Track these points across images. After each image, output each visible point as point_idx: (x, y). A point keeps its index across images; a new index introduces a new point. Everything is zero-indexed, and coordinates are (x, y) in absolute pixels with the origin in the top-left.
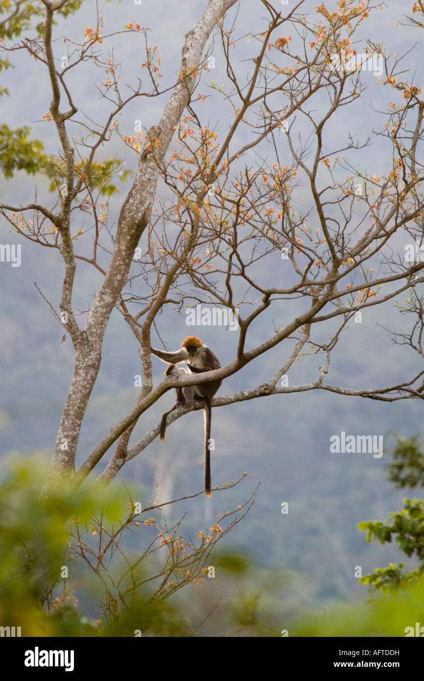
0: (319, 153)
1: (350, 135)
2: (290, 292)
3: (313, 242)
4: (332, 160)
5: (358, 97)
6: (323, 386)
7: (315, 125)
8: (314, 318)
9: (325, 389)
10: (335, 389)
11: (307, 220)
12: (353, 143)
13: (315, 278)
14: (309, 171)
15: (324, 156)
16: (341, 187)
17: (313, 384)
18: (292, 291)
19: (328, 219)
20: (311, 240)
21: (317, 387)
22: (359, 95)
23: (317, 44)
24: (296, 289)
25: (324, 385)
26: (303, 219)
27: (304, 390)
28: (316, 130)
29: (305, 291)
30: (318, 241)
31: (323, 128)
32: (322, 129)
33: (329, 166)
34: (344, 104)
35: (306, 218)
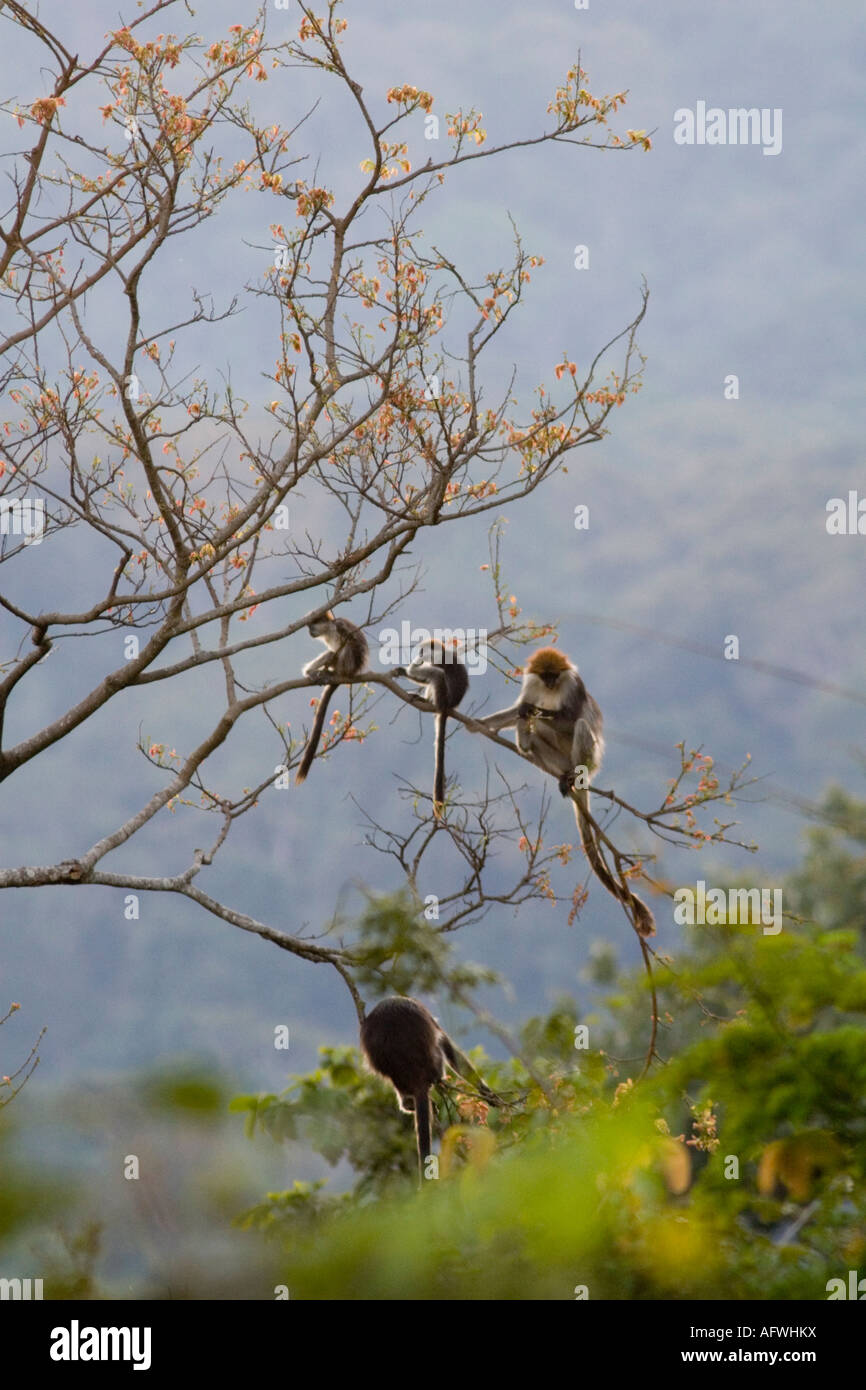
0: (136, 332)
1: (195, 293)
2: (87, 620)
3: (140, 518)
4: (162, 345)
5: (208, 215)
6: (189, 891)
7: (122, 276)
8: (145, 675)
9: (193, 898)
10: (213, 906)
11: (122, 474)
12: (202, 310)
13: (137, 590)
14: (116, 372)
15: (146, 338)
16: (183, 401)
17: (172, 881)
18: (90, 616)
19: (162, 468)
20: (135, 516)
21: (177, 889)
22: (210, 212)
23: (115, 109)
24: (99, 613)
25: (193, 888)
26: (114, 472)
27: (150, 889)
28: (123, 287)
29: (116, 617)
30: (149, 517)
31: (140, 282)
32: (136, 284)
33: (158, 361)
34: (180, 231)
35: (120, 471)
